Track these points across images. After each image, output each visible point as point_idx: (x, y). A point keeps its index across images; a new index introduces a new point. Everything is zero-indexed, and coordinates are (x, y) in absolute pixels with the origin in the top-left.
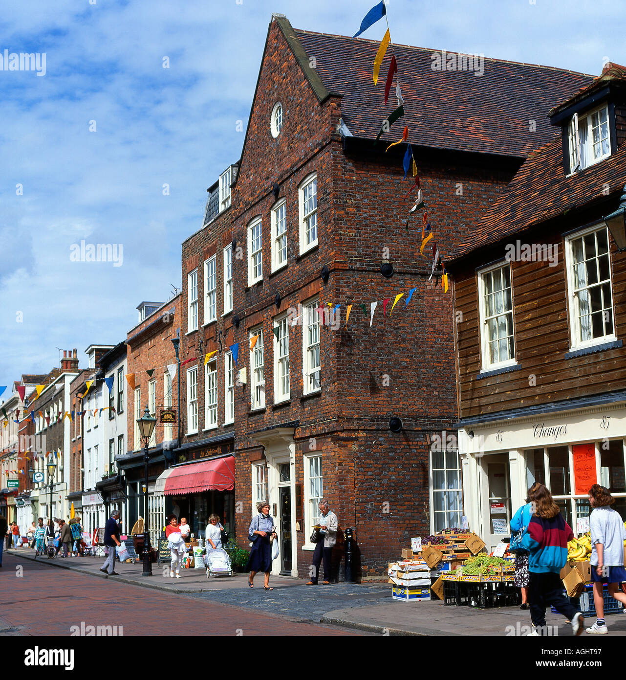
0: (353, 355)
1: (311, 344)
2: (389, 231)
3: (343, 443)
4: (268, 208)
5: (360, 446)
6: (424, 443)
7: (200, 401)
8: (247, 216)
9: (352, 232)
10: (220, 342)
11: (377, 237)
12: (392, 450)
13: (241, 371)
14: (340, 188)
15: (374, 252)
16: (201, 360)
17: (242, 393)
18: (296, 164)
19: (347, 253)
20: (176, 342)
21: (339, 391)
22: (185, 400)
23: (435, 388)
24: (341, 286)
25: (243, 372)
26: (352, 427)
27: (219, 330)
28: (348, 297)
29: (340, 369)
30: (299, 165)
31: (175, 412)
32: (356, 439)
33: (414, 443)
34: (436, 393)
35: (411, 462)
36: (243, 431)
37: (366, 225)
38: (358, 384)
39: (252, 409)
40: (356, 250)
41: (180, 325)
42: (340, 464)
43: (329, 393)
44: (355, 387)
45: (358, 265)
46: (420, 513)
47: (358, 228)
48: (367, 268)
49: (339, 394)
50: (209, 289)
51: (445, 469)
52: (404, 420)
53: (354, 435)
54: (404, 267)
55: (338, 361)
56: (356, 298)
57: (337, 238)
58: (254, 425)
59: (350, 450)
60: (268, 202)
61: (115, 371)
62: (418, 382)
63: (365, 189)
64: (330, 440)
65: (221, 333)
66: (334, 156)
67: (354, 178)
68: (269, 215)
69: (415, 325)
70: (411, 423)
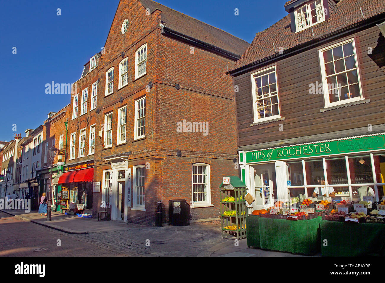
0: (162, 121)
1: (139, 117)
2: (178, 70)
3: (157, 161)
4: (118, 62)
5: (164, 163)
6: (190, 163)
7: (76, 146)
8: (106, 68)
9: (164, 68)
10: (88, 122)
11: (174, 72)
12: (178, 165)
13: (99, 132)
14: (160, 48)
15: (172, 78)
16: (78, 130)
17: (100, 141)
18: (135, 42)
19: (161, 77)
20: (66, 123)
21: (156, 137)
22: (69, 146)
23: (195, 139)
24: (159, 91)
25: (101, 132)
26: (161, 154)
27: (88, 117)
28: (161, 96)
29: (157, 127)
30: (137, 42)
31: (64, 150)
32: (163, 159)
33: (186, 162)
34: (195, 141)
35: (185, 170)
36: (99, 157)
37: (169, 66)
38: (164, 135)
39: (104, 148)
40: (165, 76)
41: (69, 116)
42: (156, 171)
43: (150, 138)
44: (163, 136)
45: (166, 82)
46: (188, 194)
47: (166, 67)
48: (170, 84)
49: (156, 138)
50: (83, 101)
51: (197, 174)
52: (183, 152)
53: (162, 157)
54: (184, 86)
55: (156, 123)
56: (165, 97)
57: (158, 69)
58: (105, 155)
59: (160, 164)
60: (118, 60)
61: (37, 136)
62: (188, 136)
63: (169, 51)
64: (150, 159)
65: (88, 118)
66: (157, 35)
67: (165, 46)
68: (118, 66)
69: (188, 112)
70: (186, 153)
